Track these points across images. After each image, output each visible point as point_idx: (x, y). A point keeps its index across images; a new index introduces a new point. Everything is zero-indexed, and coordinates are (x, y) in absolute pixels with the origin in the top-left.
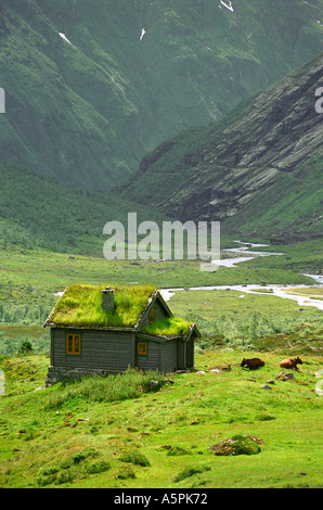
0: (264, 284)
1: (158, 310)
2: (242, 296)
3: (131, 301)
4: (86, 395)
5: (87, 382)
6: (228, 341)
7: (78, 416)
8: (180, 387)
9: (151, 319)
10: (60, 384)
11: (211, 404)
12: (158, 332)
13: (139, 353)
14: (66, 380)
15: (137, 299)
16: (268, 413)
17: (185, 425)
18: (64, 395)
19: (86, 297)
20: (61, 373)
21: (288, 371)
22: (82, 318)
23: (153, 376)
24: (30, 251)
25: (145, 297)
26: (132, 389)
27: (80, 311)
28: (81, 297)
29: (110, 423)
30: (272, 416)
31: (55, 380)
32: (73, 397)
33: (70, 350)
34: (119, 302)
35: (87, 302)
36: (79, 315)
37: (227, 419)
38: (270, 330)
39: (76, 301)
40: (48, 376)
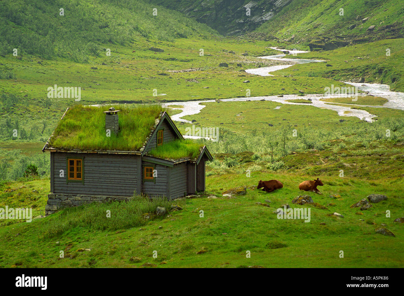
0: (302, 94)
1: (166, 132)
2: (278, 108)
3: (136, 123)
4: (89, 223)
5: (90, 209)
6: (257, 158)
7: (79, 246)
8: (188, 214)
9: (159, 141)
10: (60, 212)
11: (220, 231)
12: (166, 155)
13: (146, 178)
14: (67, 207)
15: (144, 120)
16: (280, 240)
17: (191, 254)
18: (64, 224)
19: (88, 119)
20: (62, 200)
21: (306, 194)
22: (84, 142)
23: (160, 203)
24: (49, 62)
25: (152, 118)
26: (137, 217)
27: (81, 134)
28: (83, 119)
29: (112, 253)
30: (284, 243)
31: (55, 208)
32: (75, 226)
33: (72, 175)
34: (123, 123)
35: (89, 124)
36: (81, 138)
37: (235, 247)
38: (303, 145)
39: (78, 123)
40: (48, 203)
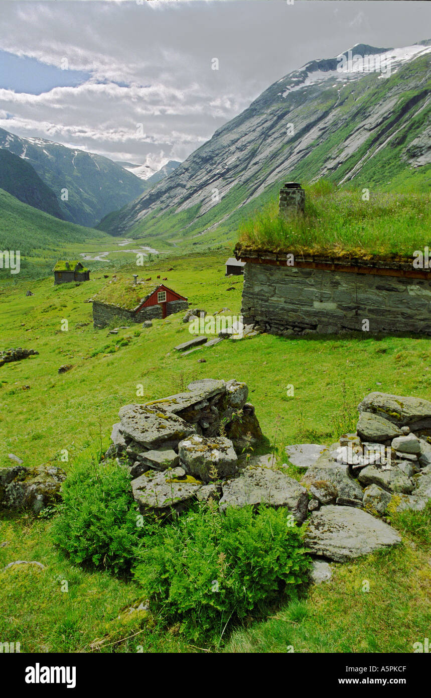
1: (80, 266)
3: (73, 265)
4: (63, 288)
5: (63, 284)
7: (60, 293)
8: (85, 285)
9: (78, 269)
12: (80, 272)
13: (75, 277)
14: (59, 284)
20: (57, 282)
22: (61, 269)
23: (78, 283)
25: (77, 263)
31: (56, 284)
32: (60, 288)
33: (59, 277)
34: (70, 265)
35: (62, 265)
